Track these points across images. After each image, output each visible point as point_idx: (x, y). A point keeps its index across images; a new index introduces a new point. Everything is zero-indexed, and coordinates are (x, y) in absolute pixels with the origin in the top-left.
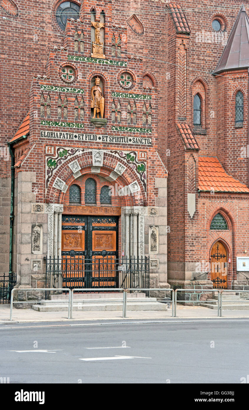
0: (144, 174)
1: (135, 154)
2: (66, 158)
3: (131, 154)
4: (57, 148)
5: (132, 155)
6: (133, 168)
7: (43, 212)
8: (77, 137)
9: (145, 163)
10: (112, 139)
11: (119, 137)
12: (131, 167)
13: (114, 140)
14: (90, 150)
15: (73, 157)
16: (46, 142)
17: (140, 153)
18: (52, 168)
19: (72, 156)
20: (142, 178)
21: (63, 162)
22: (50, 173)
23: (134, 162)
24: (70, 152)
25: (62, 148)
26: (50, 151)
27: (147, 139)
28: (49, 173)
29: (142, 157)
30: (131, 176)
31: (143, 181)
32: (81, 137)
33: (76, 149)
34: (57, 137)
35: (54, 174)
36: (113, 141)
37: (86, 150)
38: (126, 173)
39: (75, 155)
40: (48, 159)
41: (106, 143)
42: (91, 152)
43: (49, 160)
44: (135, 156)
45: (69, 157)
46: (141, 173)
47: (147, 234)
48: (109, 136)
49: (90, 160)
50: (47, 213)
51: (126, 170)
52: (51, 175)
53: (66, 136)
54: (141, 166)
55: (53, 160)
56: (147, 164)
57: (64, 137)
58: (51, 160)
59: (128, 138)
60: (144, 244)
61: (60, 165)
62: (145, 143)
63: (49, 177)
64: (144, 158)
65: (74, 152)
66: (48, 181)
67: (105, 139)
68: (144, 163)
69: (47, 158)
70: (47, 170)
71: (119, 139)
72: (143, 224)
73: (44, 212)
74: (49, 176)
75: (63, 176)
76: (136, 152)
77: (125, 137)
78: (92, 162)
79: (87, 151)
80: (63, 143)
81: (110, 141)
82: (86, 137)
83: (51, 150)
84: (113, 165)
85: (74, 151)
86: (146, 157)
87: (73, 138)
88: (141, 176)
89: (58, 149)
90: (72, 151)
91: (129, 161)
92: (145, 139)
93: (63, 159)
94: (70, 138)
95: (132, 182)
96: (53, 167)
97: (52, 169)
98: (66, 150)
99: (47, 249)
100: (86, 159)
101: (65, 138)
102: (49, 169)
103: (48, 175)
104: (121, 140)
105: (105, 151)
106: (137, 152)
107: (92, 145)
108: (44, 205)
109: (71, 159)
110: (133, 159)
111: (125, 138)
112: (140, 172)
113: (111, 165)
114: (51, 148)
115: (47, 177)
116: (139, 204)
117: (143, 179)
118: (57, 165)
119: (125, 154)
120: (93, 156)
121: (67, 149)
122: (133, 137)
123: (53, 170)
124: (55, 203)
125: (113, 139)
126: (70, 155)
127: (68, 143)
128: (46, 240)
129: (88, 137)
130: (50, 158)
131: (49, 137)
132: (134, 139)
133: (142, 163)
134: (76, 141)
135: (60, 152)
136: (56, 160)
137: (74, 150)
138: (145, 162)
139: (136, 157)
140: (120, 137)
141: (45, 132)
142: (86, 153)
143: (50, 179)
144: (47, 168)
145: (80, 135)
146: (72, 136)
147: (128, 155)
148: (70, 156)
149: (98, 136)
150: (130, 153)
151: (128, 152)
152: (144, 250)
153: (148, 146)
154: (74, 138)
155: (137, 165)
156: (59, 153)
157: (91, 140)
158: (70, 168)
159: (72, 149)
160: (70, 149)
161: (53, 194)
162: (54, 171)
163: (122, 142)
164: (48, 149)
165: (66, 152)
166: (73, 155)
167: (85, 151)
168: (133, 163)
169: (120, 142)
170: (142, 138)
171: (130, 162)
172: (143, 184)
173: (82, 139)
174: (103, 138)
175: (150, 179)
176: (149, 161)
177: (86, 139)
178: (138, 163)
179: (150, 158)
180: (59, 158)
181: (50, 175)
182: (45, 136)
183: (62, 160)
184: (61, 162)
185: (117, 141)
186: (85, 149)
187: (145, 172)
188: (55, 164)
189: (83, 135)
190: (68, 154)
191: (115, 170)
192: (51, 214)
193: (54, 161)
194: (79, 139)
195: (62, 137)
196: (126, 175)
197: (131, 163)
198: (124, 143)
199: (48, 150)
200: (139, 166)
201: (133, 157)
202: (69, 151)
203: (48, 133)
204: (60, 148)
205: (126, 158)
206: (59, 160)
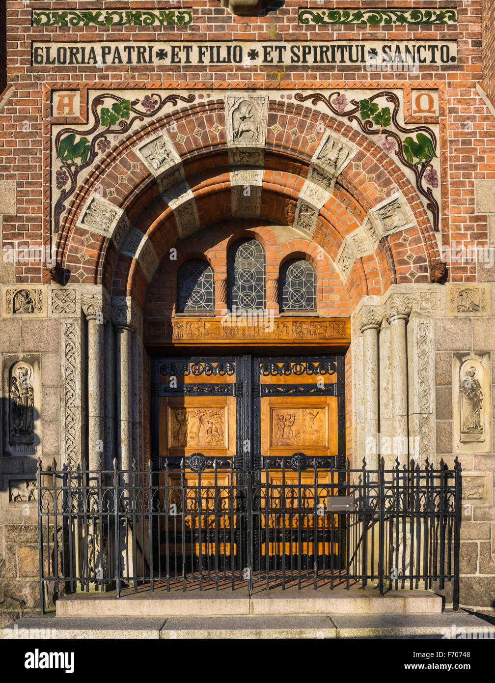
0: (429, 168)
1: (393, 98)
2: (126, 127)
3: (375, 101)
4: (93, 95)
5: (382, 103)
6: (389, 149)
7: (43, 315)
8: (166, 55)
9: (436, 129)
10: (301, 54)
11: (329, 44)
12: (380, 144)
13: (310, 58)
14: (215, 96)
15: (152, 124)
16: (53, 77)
17: (415, 94)
18: (74, 164)
19: (147, 120)
20: (424, 181)
21: (113, 141)
22: (69, 182)
23: (392, 128)
24: (139, 107)
25: (113, 97)
26: (66, 109)
27: (440, 44)
28: (65, 183)
29: (420, 111)
30: (379, 177)
31: (428, 194)
32: (183, 55)
33: (164, 94)
34: (92, 61)
35: (80, 182)
36: (305, 61)
37: (201, 96)
38: (357, 167)
39: (161, 114)
40: (59, 135)
41: (280, 68)
42: (221, 102)
43: (62, 137)
44: (391, 106)
45: (137, 125)
46: (420, 167)
47: (444, 383)
48: (289, 45)
49: (214, 130)
50: (56, 316)
51: (360, 157)
52: (72, 190)
53: (124, 56)
54: (415, 140)
55: (78, 138)
56: (443, 129)
57: (117, 60)
58: (71, 139)
59: (363, 47)
60: (433, 417)
61: (104, 151)
62: (433, 61)
63: (64, 195)
64: (429, 111)
65: (157, 107)
66: (60, 206)
67: (275, 55)
68: (427, 130)
69: (56, 130)
70: (58, 173)
71: (329, 54)
72: (430, 348)
73: (46, 313)
74: (64, 191)
75: (112, 189)
76: (395, 92)
77: (354, 44)
78: (223, 135)
79: (205, 100)
80: (114, 77)
81: (293, 61)
82: (201, 54)
83: (70, 105)
84: (305, 142)
85: (156, 102)
86: (436, 107)
87: (151, 61)
88: (419, 177)
89: (98, 101)
90: (147, 102)
91: (371, 126)
92: (433, 48)
93: (113, 132)
94: (139, 61)
95: (382, 199)
96: (78, 161)
97: (73, 169)
98: (124, 102)
99: (58, 440)
100: (201, 125)
101: (120, 61)
102: (64, 169)
103: (59, 187)
104: (338, 56)
105: (276, 96)
106: (399, 94)
107: (222, 77)
108: (47, 290)
109: (144, 128)
110: (384, 117)
111: (351, 47)
112: (416, 160)
113: (296, 141)
114: (71, 98)
115: (56, 195)
116: (412, 275)
117: (425, 185)
118: (94, 155)
119: (353, 102)
120: (227, 113)
121: (129, 96)
122: (382, 44)
123: (77, 172)
124: (84, 282)
125: (304, 54)
126: (141, 116)
127: (133, 77)
128: (53, 409)
129: (208, 54)
130: (67, 131)
131: (65, 62)
132: (390, 48)
133: (418, 129)
134: (162, 68)
135: (105, 111)
136: (90, 138)
137: (156, 98)
138: (431, 127)
139: (396, 111)
140: (333, 47)
141: (48, 49)
142: (202, 105)
143: (67, 203)
144: (57, 164)
145: (177, 50)
146: (147, 55)
147: (366, 107)
148: (142, 120)
149: (247, 47)
150: (372, 99)
151: (368, 95)
152: (433, 438)
153: (444, 68)
154: (155, 59)
155: (403, 137)
156: (99, 112)
157: (218, 61)
158: (139, 160)
159: (147, 97)
160: (141, 95)
161: (76, 250)
162: (84, 174)
163: (343, 61)
164: (61, 101)
165: (123, 107)
166: (151, 115)
167: (197, 101)
168: (384, 132)
169: (334, 60)
170: (417, 44)
171: (375, 127)
172: (428, 205)
173: (184, 59)
174: (266, 54)
175: (453, 184)
176: (449, 119)
177: (201, 61)
178: (404, 131)
179: (452, 111)
180: (101, 129)
181: (68, 187)
182: (48, 62)
183: (110, 137)
184: (109, 142)
185: (322, 61)
186: (197, 94)
187: (436, 163)
188: (87, 149)
189: (188, 49)
190: (132, 115)
191: (314, 160)
192: (70, 321)
193: (83, 141)
194: (173, 61)
195: (109, 58)
196: (357, 174)
197: (376, 132)
198: (348, 63)
199: (61, 106)
200: (411, 139)
201: (386, 110)
202: (135, 103)
203: (59, 50)
204: (103, 96)
205: (358, 114)
206: (101, 135)
